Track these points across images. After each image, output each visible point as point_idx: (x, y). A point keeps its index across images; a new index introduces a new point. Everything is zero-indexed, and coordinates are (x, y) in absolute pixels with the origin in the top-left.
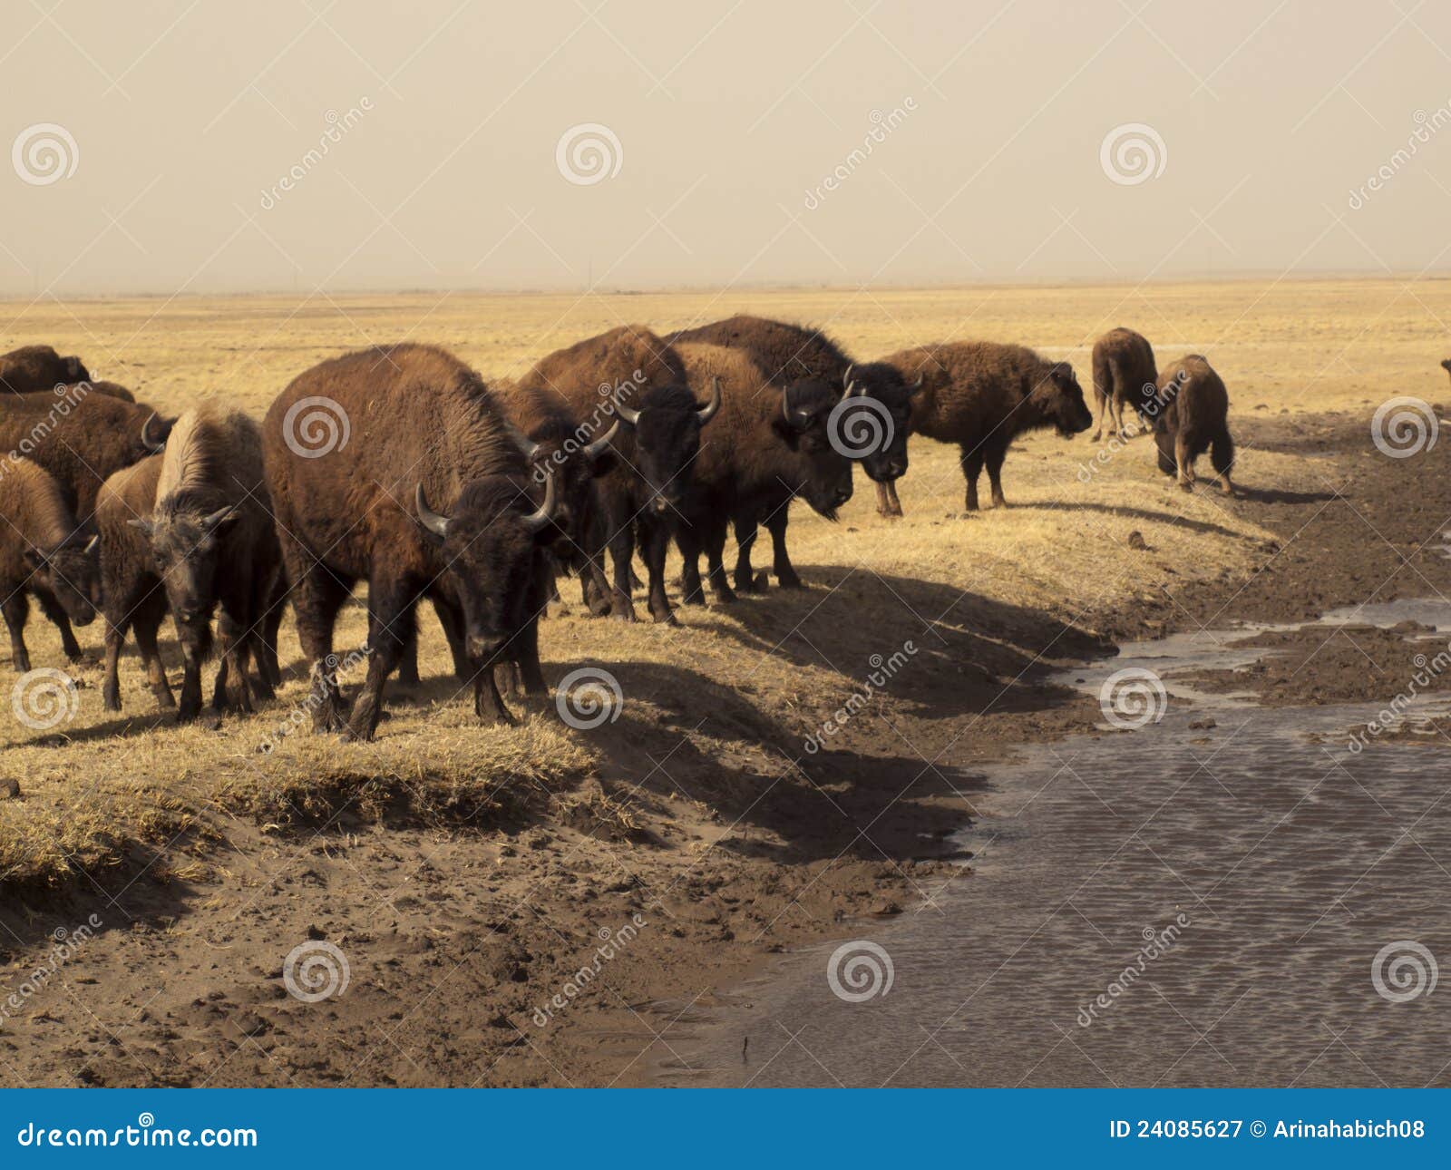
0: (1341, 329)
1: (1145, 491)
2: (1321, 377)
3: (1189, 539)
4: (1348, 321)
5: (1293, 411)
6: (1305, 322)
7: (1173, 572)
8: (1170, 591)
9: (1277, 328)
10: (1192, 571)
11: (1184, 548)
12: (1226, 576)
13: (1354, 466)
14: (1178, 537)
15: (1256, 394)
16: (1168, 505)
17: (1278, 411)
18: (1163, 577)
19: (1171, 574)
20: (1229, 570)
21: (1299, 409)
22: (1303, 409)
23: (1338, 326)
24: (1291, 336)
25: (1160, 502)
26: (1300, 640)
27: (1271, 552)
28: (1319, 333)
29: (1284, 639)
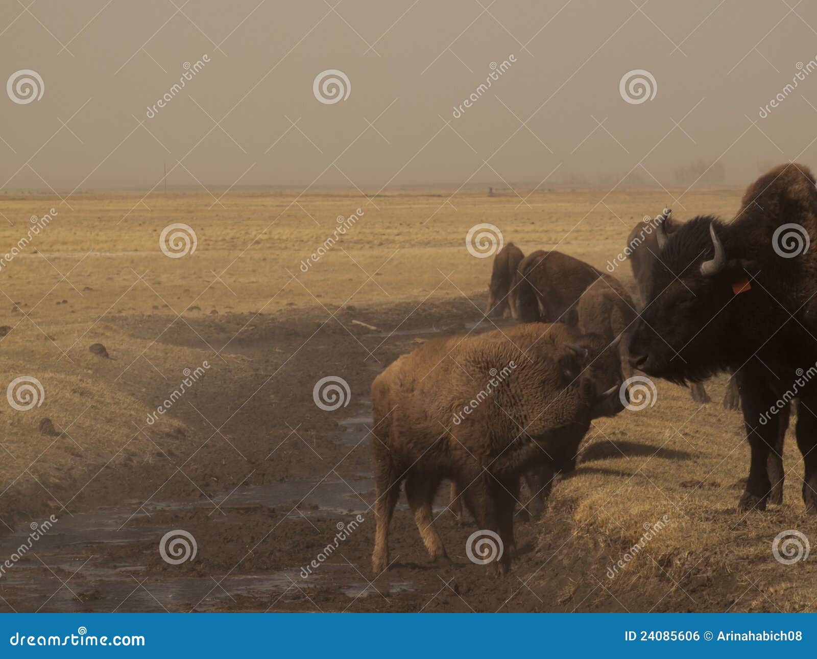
0: (279, 239)
1: (61, 381)
2: (253, 282)
3: (99, 426)
4: (285, 232)
5: (222, 312)
6: (247, 233)
7: (80, 456)
8: (75, 473)
9: (220, 238)
10: (99, 455)
11: (93, 433)
12: (131, 460)
13: (267, 361)
14: (87, 424)
15: (191, 297)
16: (82, 394)
17: (208, 312)
18: (69, 461)
19: (78, 458)
20: (134, 454)
21: (228, 310)
22: (232, 311)
23: (276, 237)
24: (233, 244)
25: (75, 392)
26: (191, 518)
27: (177, 438)
28: (258, 242)
29: (177, 517)
